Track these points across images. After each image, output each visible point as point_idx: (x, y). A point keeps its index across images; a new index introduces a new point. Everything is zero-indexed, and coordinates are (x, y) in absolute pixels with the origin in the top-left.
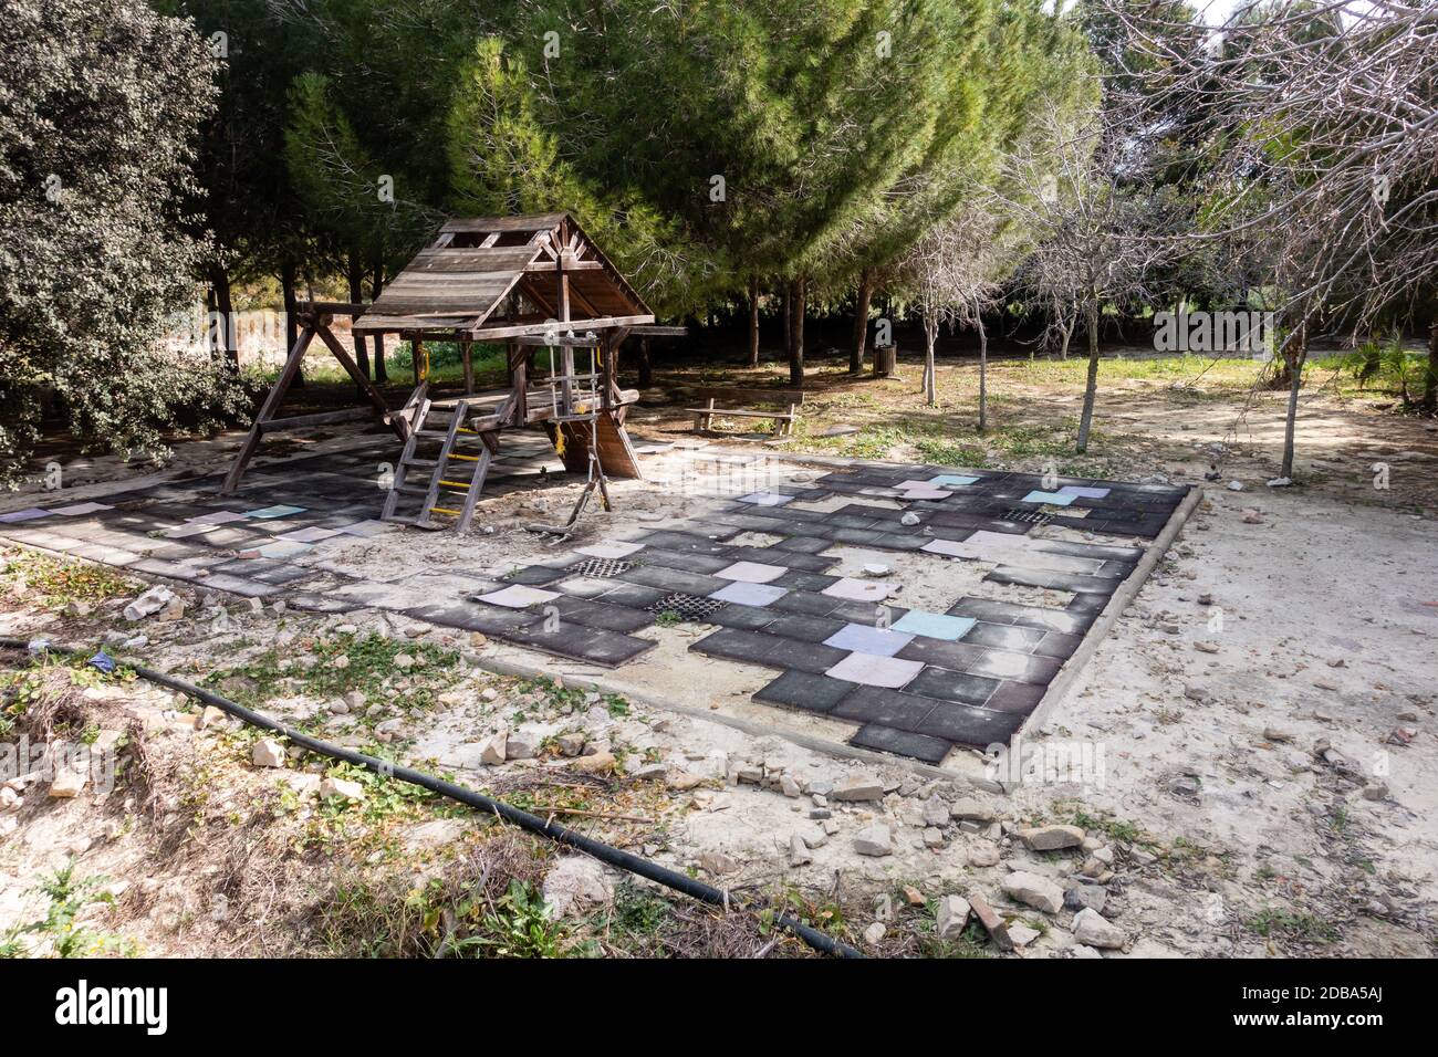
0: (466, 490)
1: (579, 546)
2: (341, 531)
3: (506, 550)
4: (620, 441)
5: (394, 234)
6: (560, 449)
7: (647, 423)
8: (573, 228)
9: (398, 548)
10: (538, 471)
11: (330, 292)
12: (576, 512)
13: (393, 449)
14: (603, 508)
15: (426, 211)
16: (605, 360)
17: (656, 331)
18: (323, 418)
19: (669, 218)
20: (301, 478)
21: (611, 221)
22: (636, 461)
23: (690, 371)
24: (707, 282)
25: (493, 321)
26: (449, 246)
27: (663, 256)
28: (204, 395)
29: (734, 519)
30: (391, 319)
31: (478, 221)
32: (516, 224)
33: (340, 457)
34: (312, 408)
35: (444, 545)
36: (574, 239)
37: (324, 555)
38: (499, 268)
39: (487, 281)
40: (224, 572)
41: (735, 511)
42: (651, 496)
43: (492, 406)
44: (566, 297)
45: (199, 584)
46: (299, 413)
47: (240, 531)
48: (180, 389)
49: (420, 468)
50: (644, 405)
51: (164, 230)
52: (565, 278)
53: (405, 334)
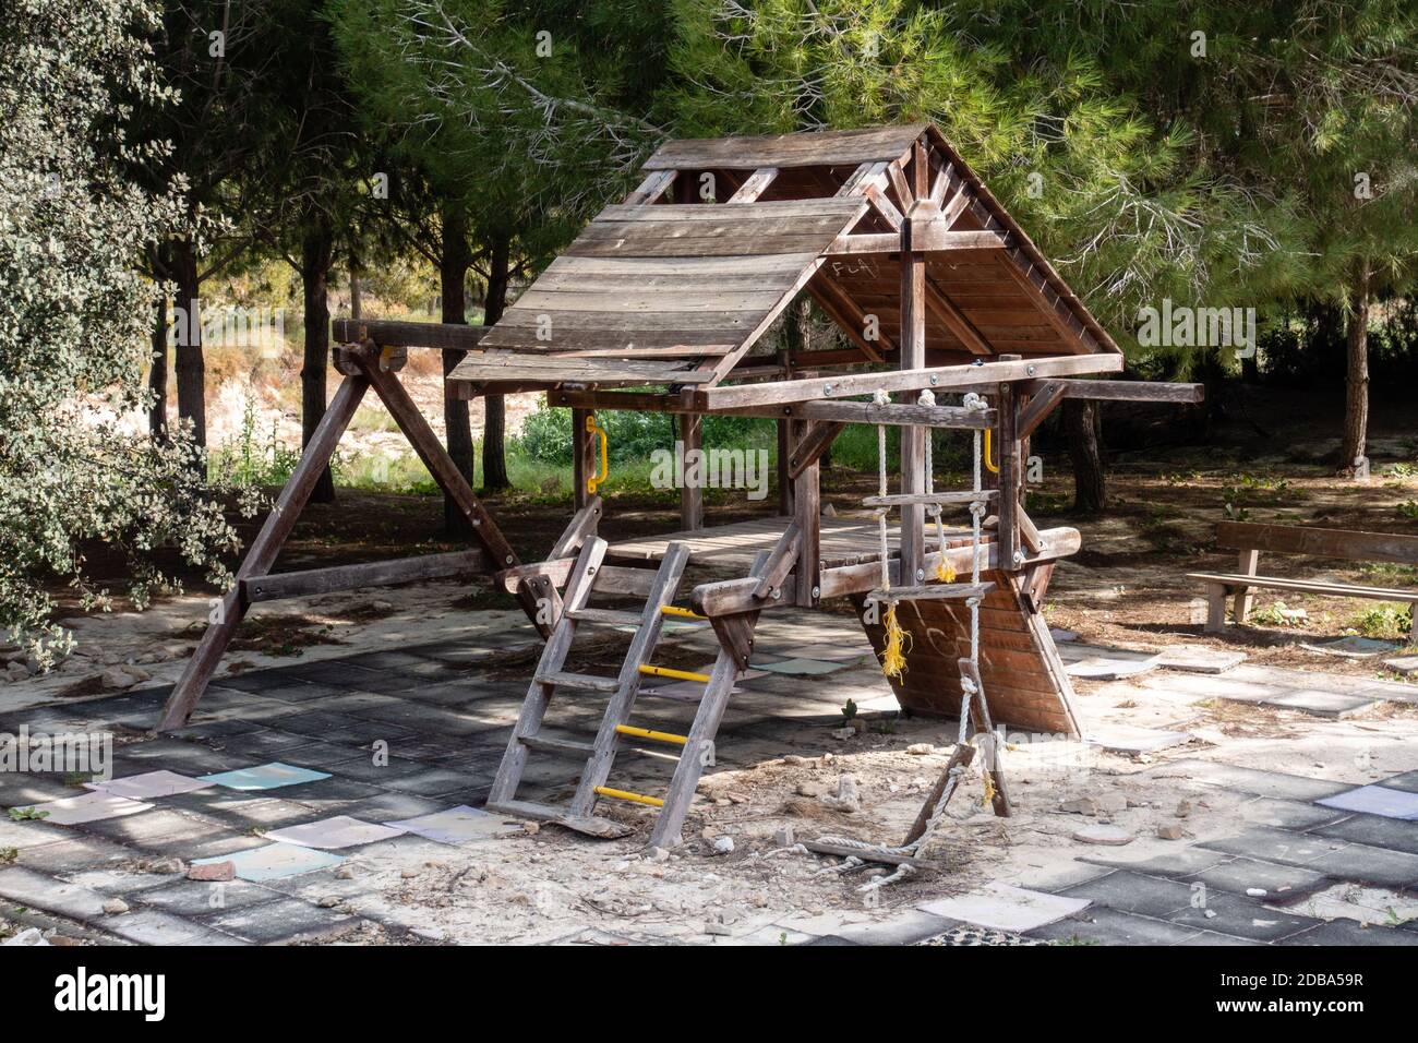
0: (676, 748)
1: (932, 895)
2: (400, 829)
3: (763, 894)
4: (1031, 646)
5: (546, 173)
6: (895, 662)
7: (1094, 605)
8: (940, 155)
9: (523, 875)
10: (837, 710)
11: (394, 293)
12: (927, 813)
13: (517, 646)
14: (989, 806)
15: (617, 120)
16: (1002, 458)
17: (1125, 391)
18: (374, 573)
19: (1160, 131)
20: (320, 704)
21: (1028, 137)
22: (1068, 693)
23: (1199, 481)
24: (1252, 276)
25: (755, 366)
26: (663, 200)
27: (1145, 219)
28: (143, 523)
29: (1310, 850)
30: (532, 360)
31: (729, 144)
32: (812, 150)
33: (403, 661)
34: (349, 547)
35: (622, 875)
36: (943, 181)
37: (364, 881)
38: (772, 247)
39: (744, 277)
40: (157, 908)
41: (1312, 830)
42: (1104, 783)
43: (742, 557)
44: (919, 313)
45: (107, 931)
46: (322, 560)
47: (195, 816)
48: (100, 509)
49: (574, 694)
50: (1090, 560)
51: (90, 174)
52: (918, 270)
53: (558, 393)
